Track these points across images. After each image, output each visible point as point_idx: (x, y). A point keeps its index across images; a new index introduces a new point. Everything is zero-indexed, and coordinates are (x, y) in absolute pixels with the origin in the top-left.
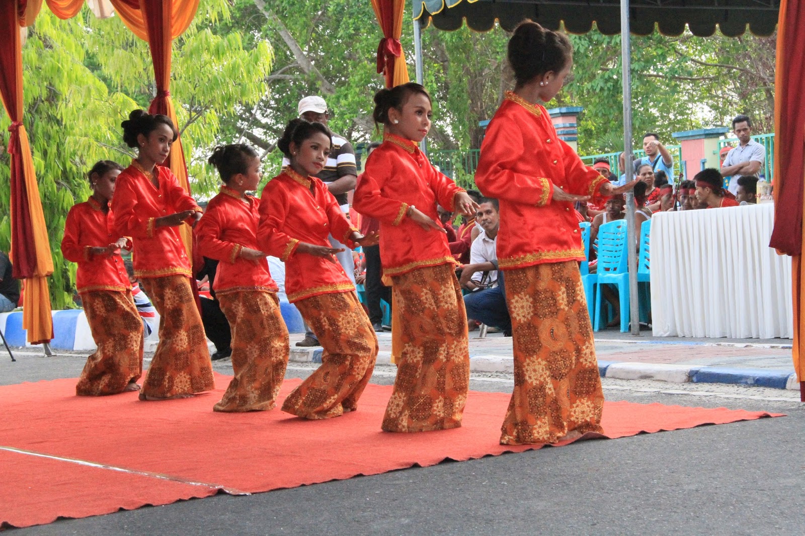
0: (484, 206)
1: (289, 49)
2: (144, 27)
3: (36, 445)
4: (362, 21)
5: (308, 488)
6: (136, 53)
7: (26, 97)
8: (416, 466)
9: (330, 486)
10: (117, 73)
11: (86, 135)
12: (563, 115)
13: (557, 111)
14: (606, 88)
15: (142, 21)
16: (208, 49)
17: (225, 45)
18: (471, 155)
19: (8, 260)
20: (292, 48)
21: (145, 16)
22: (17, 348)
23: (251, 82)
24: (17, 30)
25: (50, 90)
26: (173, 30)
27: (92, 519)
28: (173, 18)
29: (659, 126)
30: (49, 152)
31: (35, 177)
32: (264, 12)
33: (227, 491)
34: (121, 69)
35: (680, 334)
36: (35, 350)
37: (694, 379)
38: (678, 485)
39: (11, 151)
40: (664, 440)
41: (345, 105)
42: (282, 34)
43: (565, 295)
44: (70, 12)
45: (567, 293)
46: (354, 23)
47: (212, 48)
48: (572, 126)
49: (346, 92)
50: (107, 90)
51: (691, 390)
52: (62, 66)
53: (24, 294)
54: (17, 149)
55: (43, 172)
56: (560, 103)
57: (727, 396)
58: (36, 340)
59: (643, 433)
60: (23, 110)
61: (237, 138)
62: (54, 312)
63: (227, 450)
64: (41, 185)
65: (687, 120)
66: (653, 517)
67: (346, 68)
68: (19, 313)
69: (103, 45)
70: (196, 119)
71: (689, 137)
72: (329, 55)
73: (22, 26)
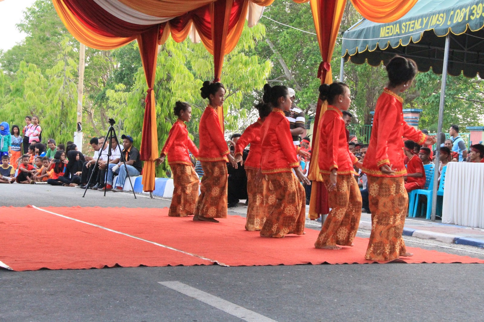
0: (364, 150)
1: (283, 68)
2: (212, 48)
3: (138, 234)
4: (319, 58)
5: (256, 267)
6: (208, 61)
7: (157, 78)
8: (310, 264)
9: (267, 267)
10: (198, 70)
11: (181, 97)
12: (412, 112)
13: (409, 110)
14: (435, 102)
15: (212, 45)
16: (241, 62)
17: (250, 61)
18: (364, 128)
19: (139, 152)
20: (284, 68)
21: (213, 43)
22: (138, 193)
23: (260, 79)
24: (157, 46)
25: (168, 76)
26: (225, 51)
27: (155, 267)
28: (226, 45)
29: (461, 124)
30: (164, 104)
31: (156, 115)
32: (273, 50)
33: (219, 264)
34: (201, 68)
35: (456, 223)
36: (146, 195)
37: (456, 242)
38: (436, 287)
39: (147, 101)
40: (434, 267)
41: (306, 97)
42: (280, 61)
43: (395, 188)
44: (181, 39)
45: (396, 188)
46: (315, 59)
47: (244, 62)
48: (416, 118)
49: (307, 91)
50: (193, 78)
51: (454, 247)
52: (175, 65)
53: (144, 169)
54: (149, 101)
55: (160, 113)
56: (412, 106)
57: (471, 252)
58: (147, 190)
59: (424, 262)
60: (155, 83)
61: (253, 108)
62: (156, 178)
63: (222, 246)
64: (158, 119)
65: (476, 123)
66: (420, 299)
67: (309, 80)
68: (141, 177)
69: (194, 56)
70: (232, 94)
71: (475, 129)
72: (301, 73)
73: (159, 44)
